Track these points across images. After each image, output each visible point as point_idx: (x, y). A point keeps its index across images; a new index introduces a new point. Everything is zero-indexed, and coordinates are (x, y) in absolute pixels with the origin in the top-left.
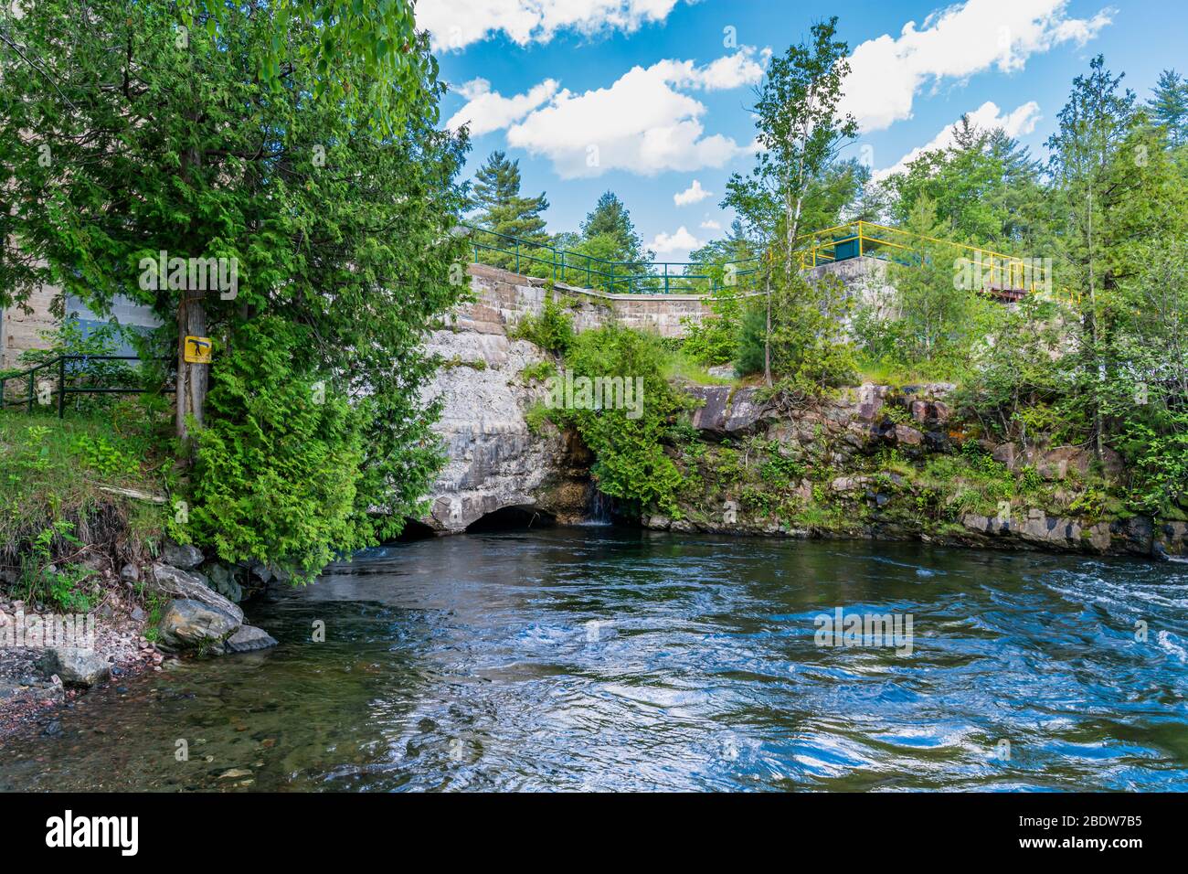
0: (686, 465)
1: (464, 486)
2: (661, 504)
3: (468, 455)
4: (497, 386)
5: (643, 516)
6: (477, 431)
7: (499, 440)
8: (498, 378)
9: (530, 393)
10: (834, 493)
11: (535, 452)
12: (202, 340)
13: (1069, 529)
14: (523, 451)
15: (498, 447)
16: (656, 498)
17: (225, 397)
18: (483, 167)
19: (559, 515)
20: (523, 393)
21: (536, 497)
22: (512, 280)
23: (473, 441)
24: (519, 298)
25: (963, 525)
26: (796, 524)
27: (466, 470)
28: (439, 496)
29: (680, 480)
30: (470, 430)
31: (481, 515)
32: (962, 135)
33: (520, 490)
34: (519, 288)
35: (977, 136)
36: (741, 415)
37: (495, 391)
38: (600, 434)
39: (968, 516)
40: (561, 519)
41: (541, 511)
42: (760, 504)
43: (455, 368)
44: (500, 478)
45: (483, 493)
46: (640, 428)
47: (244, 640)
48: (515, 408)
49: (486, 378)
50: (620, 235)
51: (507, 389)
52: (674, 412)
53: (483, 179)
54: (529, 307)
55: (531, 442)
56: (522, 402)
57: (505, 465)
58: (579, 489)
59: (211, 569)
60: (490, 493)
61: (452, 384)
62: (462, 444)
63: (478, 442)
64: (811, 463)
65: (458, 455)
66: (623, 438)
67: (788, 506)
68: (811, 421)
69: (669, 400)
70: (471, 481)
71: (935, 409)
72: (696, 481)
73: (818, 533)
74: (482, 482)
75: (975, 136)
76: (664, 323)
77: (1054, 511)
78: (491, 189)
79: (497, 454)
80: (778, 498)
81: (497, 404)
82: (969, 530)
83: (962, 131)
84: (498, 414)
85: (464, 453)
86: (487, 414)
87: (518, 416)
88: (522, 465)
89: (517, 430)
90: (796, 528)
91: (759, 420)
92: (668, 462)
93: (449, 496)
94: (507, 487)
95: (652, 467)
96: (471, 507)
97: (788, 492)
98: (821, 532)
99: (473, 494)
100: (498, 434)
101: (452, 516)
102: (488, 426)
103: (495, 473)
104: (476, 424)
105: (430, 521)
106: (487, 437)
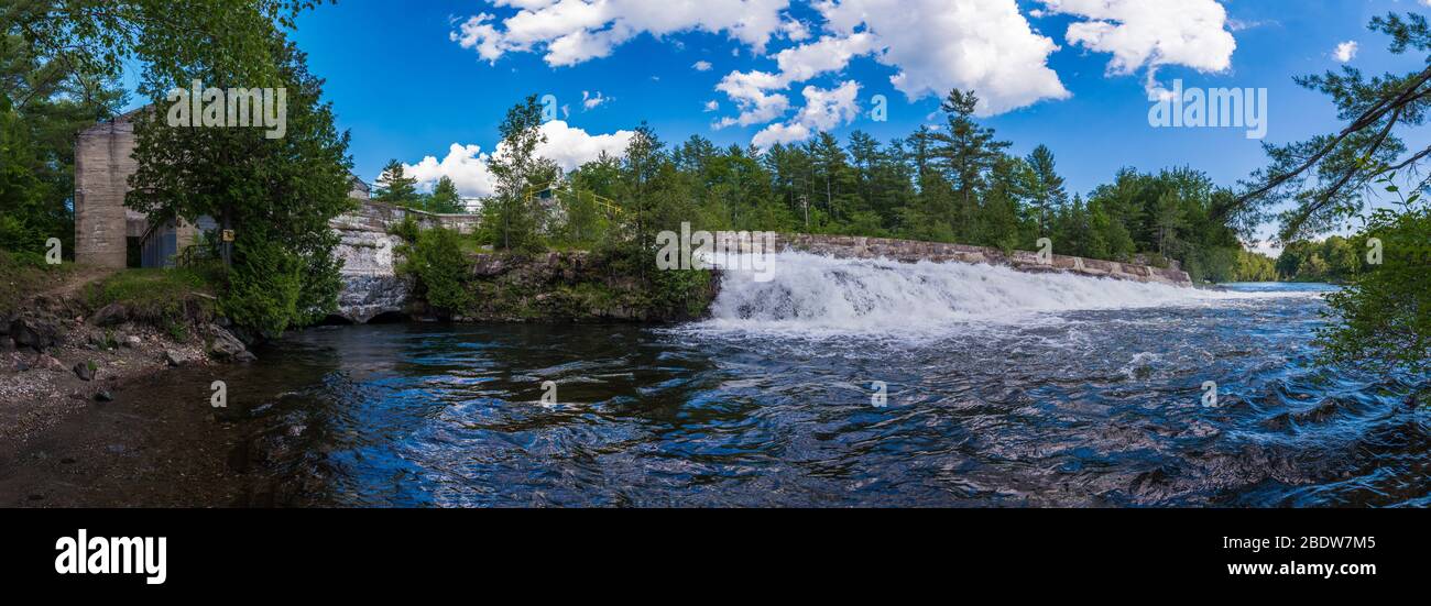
0: (470, 291)
2: (459, 310)
3: (367, 288)
4: (381, 256)
5: (450, 315)
6: (371, 276)
7: (382, 280)
9: (398, 259)
10: (537, 302)
11: (400, 286)
12: (231, 230)
13: (631, 312)
14: (394, 286)
15: (382, 284)
16: (456, 307)
17: (239, 254)
19: (413, 316)
20: (394, 259)
21: (401, 307)
23: (370, 281)
24: (392, 216)
27: (367, 295)
28: (354, 306)
29: (467, 298)
30: (367, 276)
31: (374, 316)
33: (392, 304)
34: (392, 211)
36: (495, 267)
37: (381, 258)
38: (430, 278)
39: (592, 309)
40: (414, 318)
41: (404, 314)
42: (503, 308)
43: (362, 248)
44: (383, 299)
45: (375, 305)
47: (243, 356)
48: (390, 266)
49: (376, 252)
51: (386, 257)
52: (464, 266)
54: (397, 220)
55: (398, 282)
56: (393, 263)
57: (385, 292)
58: (421, 303)
60: (378, 306)
61: (360, 255)
62: (364, 282)
63: (372, 282)
64: (526, 288)
65: (362, 288)
67: (516, 308)
68: (527, 269)
69: (460, 259)
70: (369, 300)
71: (580, 262)
72: (475, 298)
73: (529, 320)
74: (374, 300)
76: (463, 228)
77: (626, 305)
79: (382, 287)
81: (381, 264)
84: (382, 268)
85: (365, 286)
86: (377, 269)
87: (392, 269)
88: (394, 292)
89: (391, 276)
91: (503, 269)
92: (462, 290)
93: (359, 306)
94: (387, 302)
95: (454, 292)
96: (369, 312)
97: (516, 302)
98: (531, 320)
99: (370, 306)
100: (382, 278)
101: (360, 316)
102: (377, 274)
103: (380, 296)
104: (370, 273)
105: (350, 318)
106: (376, 279)
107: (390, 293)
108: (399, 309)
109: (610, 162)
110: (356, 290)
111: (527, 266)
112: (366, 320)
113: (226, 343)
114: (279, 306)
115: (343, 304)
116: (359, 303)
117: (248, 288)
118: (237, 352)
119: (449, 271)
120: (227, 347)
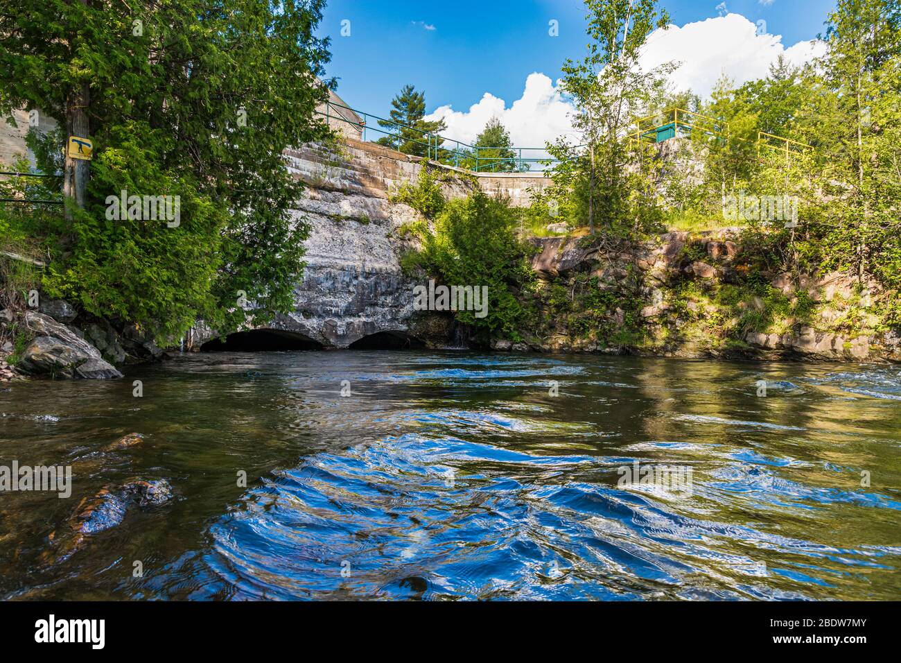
0: (525, 300)
1: (348, 312)
2: (504, 330)
3: (351, 289)
4: (378, 237)
5: (491, 341)
6: (359, 270)
7: (378, 278)
8: (379, 231)
9: (405, 244)
10: (642, 319)
11: (408, 290)
12: (85, 140)
13: (833, 342)
14: (398, 289)
15: (376, 283)
16: (501, 325)
17: (101, 187)
18: (398, 97)
19: (428, 342)
20: (399, 243)
21: (409, 326)
22: (393, 156)
23: (356, 278)
24: (399, 171)
25: (745, 341)
26: (611, 343)
27: (350, 300)
28: (327, 319)
29: (520, 311)
30: (353, 268)
31: (362, 336)
32: (777, 71)
33: (394, 319)
34: (400, 163)
35: (790, 72)
36: (569, 258)
37: (376, 241)
38: (457, 274)
39: (750, 334)
40: (429, 344)
41: (412, 338)
42: (582, 328)
43: (344, 221)
44: (378, 309)
45: (363, 319)
46: (489, 269)
47: (92, 369)
48: (392, 254)
49: (369, 230)
50: (502, 150)
51: (386, 240)
52: (517, 257)
53: (397, 107)
54: (406, 178)
55: (404, 282)
56: (398, 251)
57: (382, 298)
58: (444, 322)
59: (90, 327)
60: (370, 320)
61: (341, 232)
62: (347, 279)
63: (360, 279)
64: (624, 296)
65: (343, 288)
66: (474, 277)
67: (604, 330)
68: (625, 261)
69: (513, 248)
70: (354, 309)
71: (726, 248)
72: (532, 312)
73: (628, 352)
74: (363, 311)
75: (788, 71)
76: (517, 196)
77: (822, 328)
78: (403, 114)
79: (376, 289)
80: (597, 324)
81: (377, 250)
82: (750, 345)
83: (778, 68)
84: (378, 258)
85: (348, 286)
86: (368, 257)
87: (394, 261)
88: (397, 299)
89: (393, 271)
90: (610, 347)
91: (583, 262)
92: (511, 297)
93: (336, 320)
94: (384, 315)
95: (498, 301)
96: (353, 329)
97: (605, 319)
98: (631, 351)
99: (356, 320)
100: (377, 273)
101: (338, 336)
102: (369, 266)
103: (374, 305)
104: (358, 264)
105: (319, 338)
106: (367, 275)
107: (389, 300)
108: (404, 327)
109: (793, 78)
110: (333, 291)
111: (625, 257)
112: (347, 343)
113: (58, 345)
114: (175, 285)
115: (307, 312)
116: (337, 315)
117: (113, 247)
118: (80, 362)
119: (490, 266)
120: (58, 351)
